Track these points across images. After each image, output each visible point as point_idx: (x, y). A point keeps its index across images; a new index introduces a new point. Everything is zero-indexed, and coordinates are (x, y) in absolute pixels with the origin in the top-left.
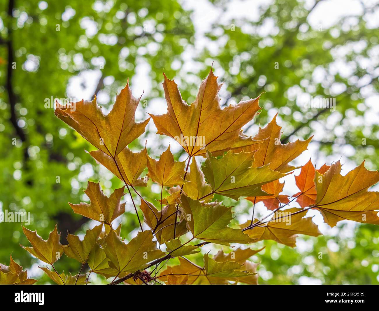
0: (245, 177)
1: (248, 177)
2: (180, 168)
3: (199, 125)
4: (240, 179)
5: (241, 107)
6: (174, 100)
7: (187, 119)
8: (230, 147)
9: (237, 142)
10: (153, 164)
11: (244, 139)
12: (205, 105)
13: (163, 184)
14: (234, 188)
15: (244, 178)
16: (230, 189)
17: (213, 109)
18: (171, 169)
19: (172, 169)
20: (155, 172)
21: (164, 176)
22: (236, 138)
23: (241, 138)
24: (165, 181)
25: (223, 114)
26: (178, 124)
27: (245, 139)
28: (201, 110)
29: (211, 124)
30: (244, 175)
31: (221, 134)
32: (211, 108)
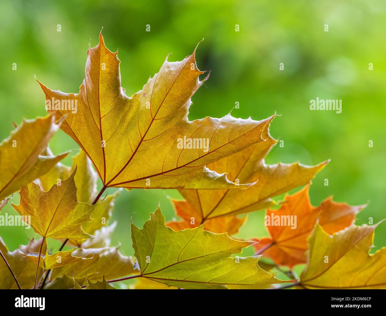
0: (210, 268)
1: (216, 269)
2: (85, 213)
3: (143, 142)
4: (200, 269)
5: (228, 128)
6: (106, 86)
7: (120, 123)
8: (184, 186)
9: (199, 179)
10: (33, 194)
11: (211, 176)
12: (164, 112)
13: (47, 235)
14: (183, 279)
15: (206, 269)
16: (175, 278)
17: (174, 122)
18: (68, 212)
19: (71, 213)
20: (35, 210)
21: (52, 222)
22: (199, 172)
23: (208, 173)
24: (50, 231)
25: (191, 132)
26: (99, 128)
27: (215, 177)
28: (153, 120)
29: (164, 145)
30: (208, 265)
31: (178, 166)
32: (172, 118)
